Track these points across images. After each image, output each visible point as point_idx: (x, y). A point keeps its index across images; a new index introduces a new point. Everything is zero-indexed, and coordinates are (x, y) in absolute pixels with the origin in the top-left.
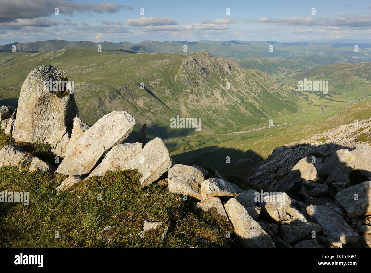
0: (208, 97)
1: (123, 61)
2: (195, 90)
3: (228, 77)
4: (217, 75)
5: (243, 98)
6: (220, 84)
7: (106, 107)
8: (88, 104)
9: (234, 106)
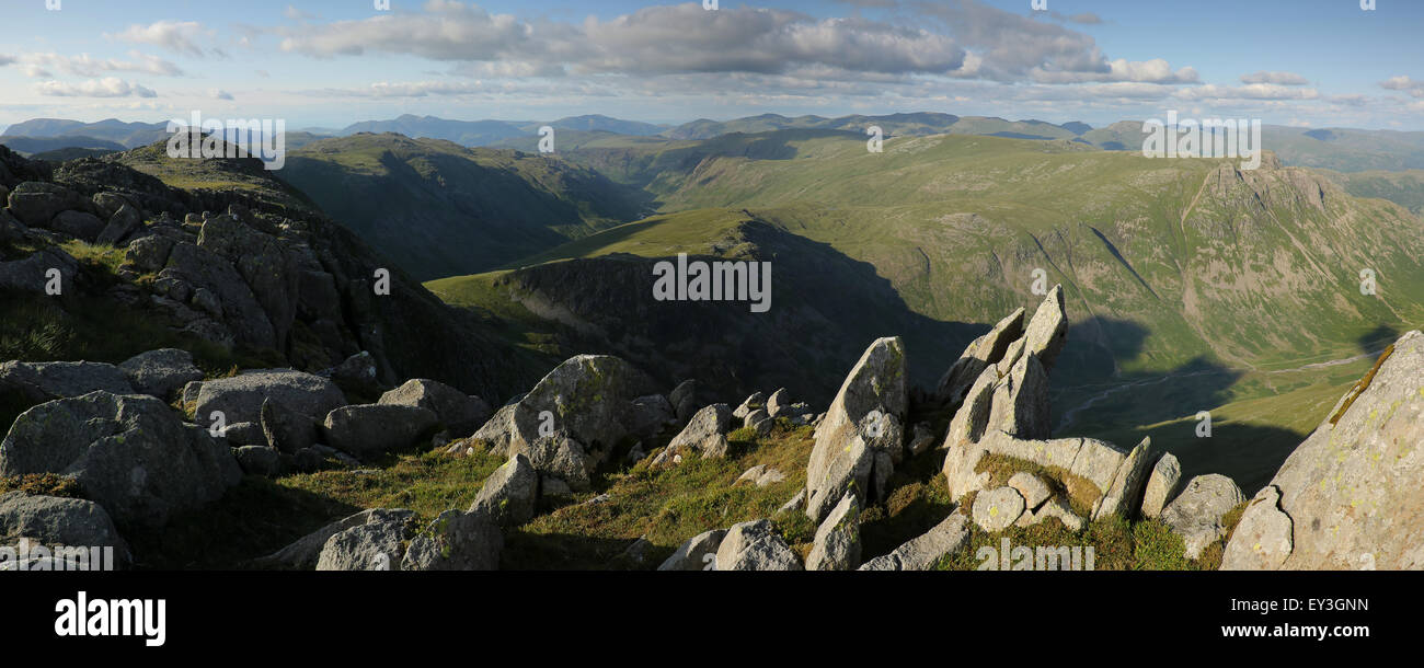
0: (1257, 269)
1: (1064, 168)
2: (1228, 251)
3: (1313, 220)
4: (1289, 211)
5: (1344, 273)
6: (1291, 236)
7: (1003, 280)
8: (966, 267)
9: (1319, 293)
